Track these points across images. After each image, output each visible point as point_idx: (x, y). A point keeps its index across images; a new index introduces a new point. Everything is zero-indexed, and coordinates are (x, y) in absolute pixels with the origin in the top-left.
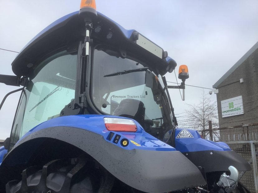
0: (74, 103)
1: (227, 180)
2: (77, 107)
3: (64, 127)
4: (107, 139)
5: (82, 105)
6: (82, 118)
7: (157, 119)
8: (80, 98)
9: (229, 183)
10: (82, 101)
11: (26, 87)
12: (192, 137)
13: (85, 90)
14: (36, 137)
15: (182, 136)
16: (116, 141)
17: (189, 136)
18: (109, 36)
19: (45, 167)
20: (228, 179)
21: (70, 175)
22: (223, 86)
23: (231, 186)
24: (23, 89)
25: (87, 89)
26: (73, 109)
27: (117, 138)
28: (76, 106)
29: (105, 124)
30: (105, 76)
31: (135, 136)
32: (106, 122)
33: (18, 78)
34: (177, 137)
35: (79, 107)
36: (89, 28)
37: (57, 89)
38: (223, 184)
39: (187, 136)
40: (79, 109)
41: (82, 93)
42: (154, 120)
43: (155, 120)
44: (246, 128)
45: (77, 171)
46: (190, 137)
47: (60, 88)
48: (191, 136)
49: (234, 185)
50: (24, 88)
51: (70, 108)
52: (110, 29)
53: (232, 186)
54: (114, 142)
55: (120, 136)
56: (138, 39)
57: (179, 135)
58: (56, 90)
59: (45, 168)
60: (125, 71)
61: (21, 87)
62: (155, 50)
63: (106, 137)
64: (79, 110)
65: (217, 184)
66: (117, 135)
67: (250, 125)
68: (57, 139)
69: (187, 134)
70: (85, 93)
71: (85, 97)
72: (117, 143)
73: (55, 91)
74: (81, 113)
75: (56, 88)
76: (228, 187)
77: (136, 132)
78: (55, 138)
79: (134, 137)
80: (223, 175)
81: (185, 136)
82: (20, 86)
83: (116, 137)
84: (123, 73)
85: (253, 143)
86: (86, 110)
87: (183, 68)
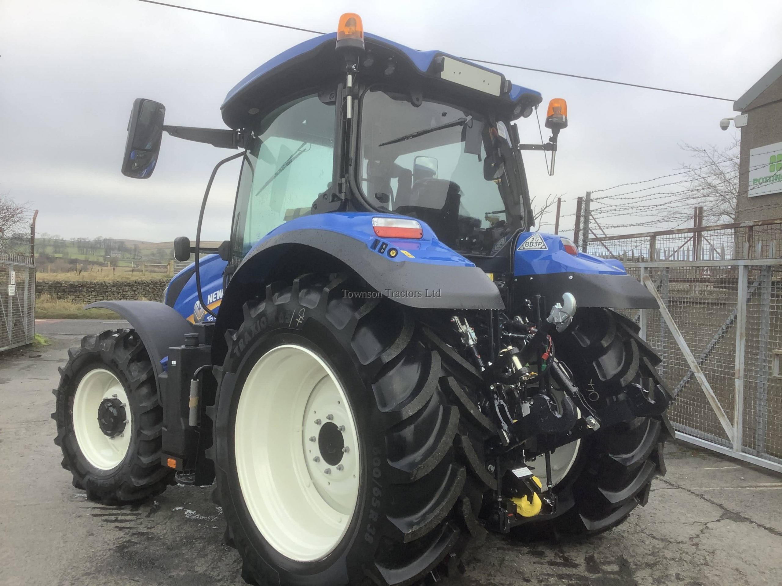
0: (332, 192)
1: (559, 313)
2: (335, 199)
3: (318, 230)
4: (371, 248)
5: (343, 196)
6: (342, 218)
7: (493, 213)
8: (340, 185)
9: (561, 317)
10: (344, 190)
11: (250, 151)
12: (546, 248)
13: (347, 172)
14: (282, 242)
15: (529, 247)
16: (382, 250)
17: (540, 246)
18: (390, 70)
19: (296, 280)
20: (560, 311)
21: (327, 290)
22: (762, 106)
23: (563, 322)
24: (244, 154)
25: (351, 169)
26: (330, 202)
27: (384, 247)
28: (335, 197)
29: (374, 227)
30: (380, 145)
31: (418, 245)
32: (375, 225)
33: (234, 135)
34: (519, 249)
35: (340, 199)
36: (351, 71)
37: (302, 149)
38: (553, 319)
39: (537, 247)
40: (339, 202)
41: (342, 176)
42: (489, 213)
43: (491, 215)
44: (747, 229)
45: (335, 286)
46: (541, 248)
47: (308, 145)
48: (544, 247)
49: (567, 320)
50: (246, 152)
51: (326, 199)
52: (391, 59)
53: (565, 322)
54: (380, 251)
55: (388, 245)
56: (442, 70)
57: (524, 245)
58: (300, 152)
59: (296, 283)
60: (417, 132)
61: (241, 150)
62: (484, 81)
63: (370, 245)
64: (338, 204)
65: (547, 319)
66: (384, 243)
67: (756, 224)
68: (310, 245)
69: (538, 244)
70: (348, 177)
71: (348, 183)
72: (382, 253)
73: (299, 154)
74: (342, 209)
75: (300, 148)
76: (560, 323)
77: (420, 239)
78: (307, 244)
79: (418, 247)
80: (556, 306)
81: (533, 247)
82: (237, 148)
83: (382, 246)
84: (414, 136)
85: (746, 266)
86: (349, 203)
87: (556, 105)
